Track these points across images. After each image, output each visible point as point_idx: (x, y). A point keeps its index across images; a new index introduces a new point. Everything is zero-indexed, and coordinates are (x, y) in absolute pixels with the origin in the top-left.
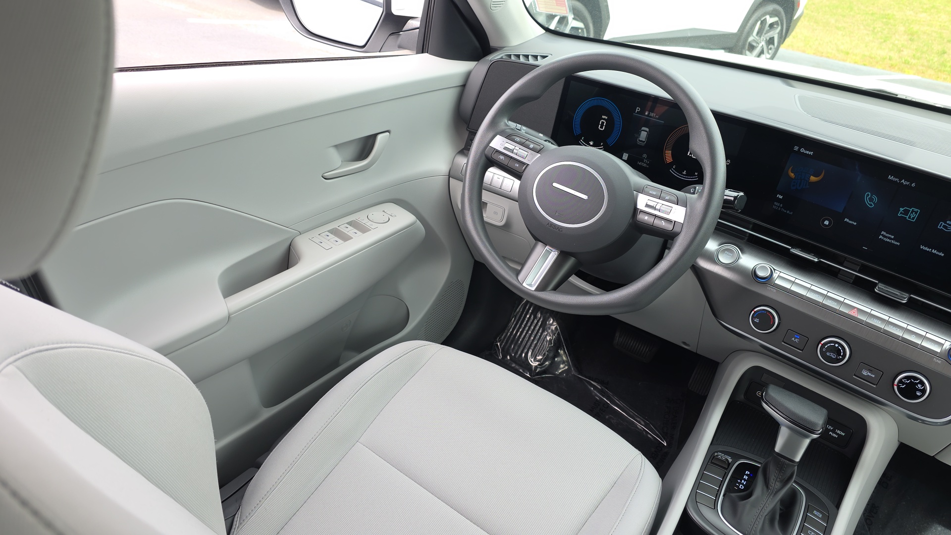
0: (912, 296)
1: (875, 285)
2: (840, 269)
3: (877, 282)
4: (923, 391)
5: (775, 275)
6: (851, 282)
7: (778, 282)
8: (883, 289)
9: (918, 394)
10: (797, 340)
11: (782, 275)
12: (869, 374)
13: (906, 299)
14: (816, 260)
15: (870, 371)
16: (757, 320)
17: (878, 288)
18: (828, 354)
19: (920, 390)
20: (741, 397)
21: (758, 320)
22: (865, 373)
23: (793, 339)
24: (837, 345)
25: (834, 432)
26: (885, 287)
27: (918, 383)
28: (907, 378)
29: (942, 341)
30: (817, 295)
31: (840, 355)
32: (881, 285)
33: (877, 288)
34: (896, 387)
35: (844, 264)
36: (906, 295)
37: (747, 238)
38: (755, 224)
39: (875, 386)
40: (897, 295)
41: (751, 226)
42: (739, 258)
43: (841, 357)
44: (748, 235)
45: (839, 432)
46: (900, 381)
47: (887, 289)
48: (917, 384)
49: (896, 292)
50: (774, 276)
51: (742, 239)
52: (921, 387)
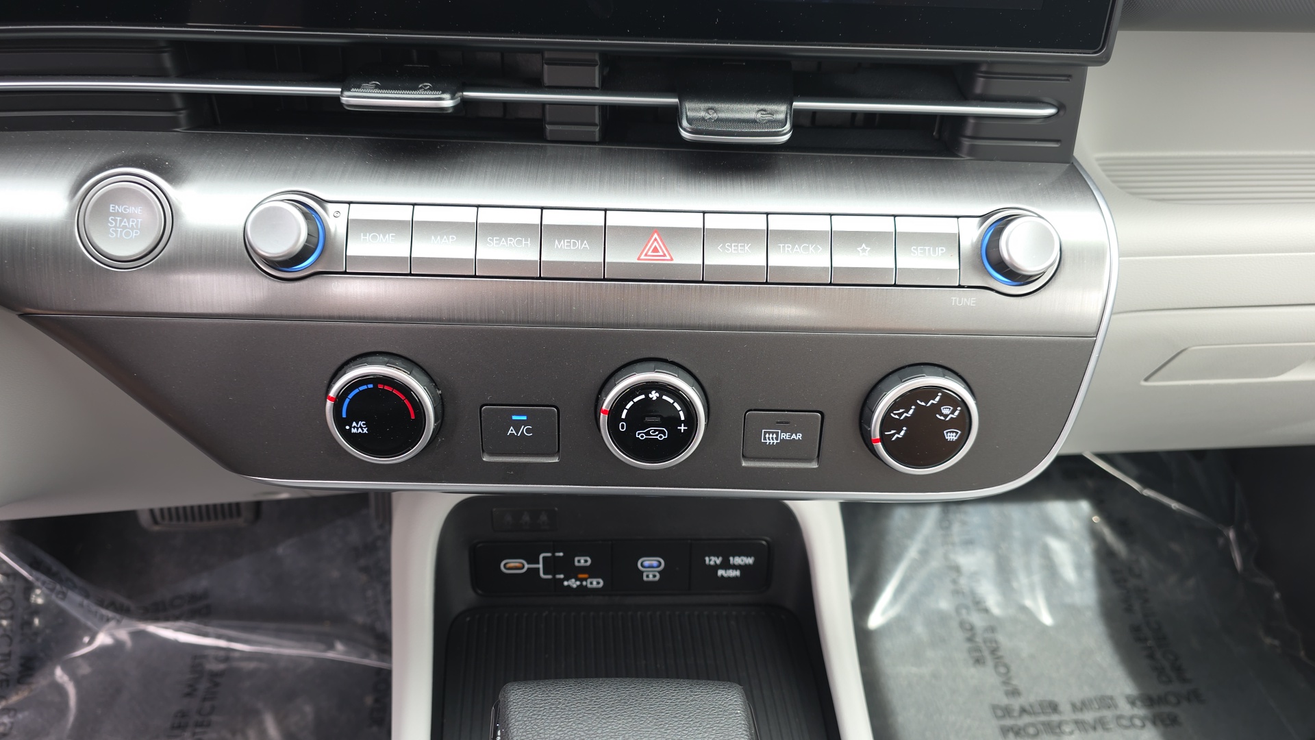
0: (798, 104)
1: (673, 114)
2: (543, 105)
3: (676, 100)
4: (964, 422)
5: (335, 222)
6: (597, 139)
7: (360, 247)
8: (703, 119)
9: (951, 436)
10: (523, 429)
11: (358, 212)
12: (786, 436)
13: (788, 127)
14: (448, 102)
15: (785, 425)
16: (359, 428)
17: (690, 121)
18: (640, 435)
19: (952, 424)
20: (465, 596)
21: (361, 423)
22: (770, 438)
23: (512, 431)
24: (654, 395)
25: (726, 565)
26: (707, 110)
27: (941, 403)
28: (904, 401)
29: (949, 226)
30: (513, 241)
31: (680, 422)
32: (695, 110)
33: (685, 123)
34: (880, 447)
35: (547, 81)
36: (780, 110)
37: (182, 115)
38: (179, 47)
39: (814, 465)
40: (754, 121)
41: (167, 60)
42: (170, 213)
43: (683, 428)
44: (179, 103)
45: (738, 560)
46: (887, 422)
47: (715, 116)
48: (937, 408)
49: (748, 111)
50: (332, 229)
51: (168, 125)
52: (952, 413)
